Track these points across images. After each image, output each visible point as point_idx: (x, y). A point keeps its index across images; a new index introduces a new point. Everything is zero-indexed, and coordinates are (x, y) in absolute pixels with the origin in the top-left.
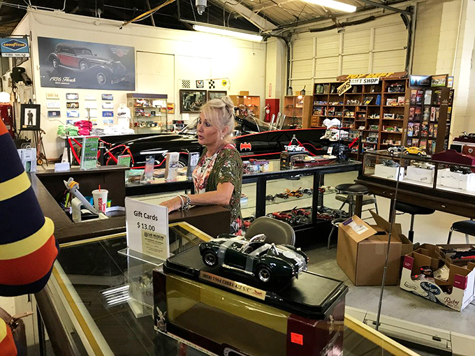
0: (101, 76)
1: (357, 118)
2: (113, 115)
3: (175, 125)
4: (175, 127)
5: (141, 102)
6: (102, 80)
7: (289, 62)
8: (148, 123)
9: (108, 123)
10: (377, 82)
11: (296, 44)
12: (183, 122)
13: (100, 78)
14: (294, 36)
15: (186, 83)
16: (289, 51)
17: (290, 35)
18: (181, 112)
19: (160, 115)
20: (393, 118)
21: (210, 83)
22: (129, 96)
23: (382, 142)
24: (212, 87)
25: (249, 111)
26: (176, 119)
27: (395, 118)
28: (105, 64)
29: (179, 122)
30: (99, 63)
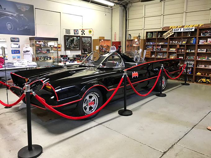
0: (9, 25)
1: (178, 52)
2: (19, 53)
3: (62, 58)
4: (62, 59)
5: (40, 43)
6: (10, 27)
7: (126, 20)
8: (44, 57)
9: (16, 58)
10: (193, 30)
11: (131, 9)
12: (67, 56)
13: (9, 26)
14: (129, 5)
15: (68, 31)
16: (126, 14)
17: (127, 4)
18: (65, 50)
19: (52, 52)
20: (205, 51)
21: (82, 31)
22: (31, 39)
23: (196, 66)
24: (83, 34)
25: (104, 49)
26: (62, 55)
27: (206, 51)
28: (12, 16)
29: (64, 56)
30: (8, 15)
